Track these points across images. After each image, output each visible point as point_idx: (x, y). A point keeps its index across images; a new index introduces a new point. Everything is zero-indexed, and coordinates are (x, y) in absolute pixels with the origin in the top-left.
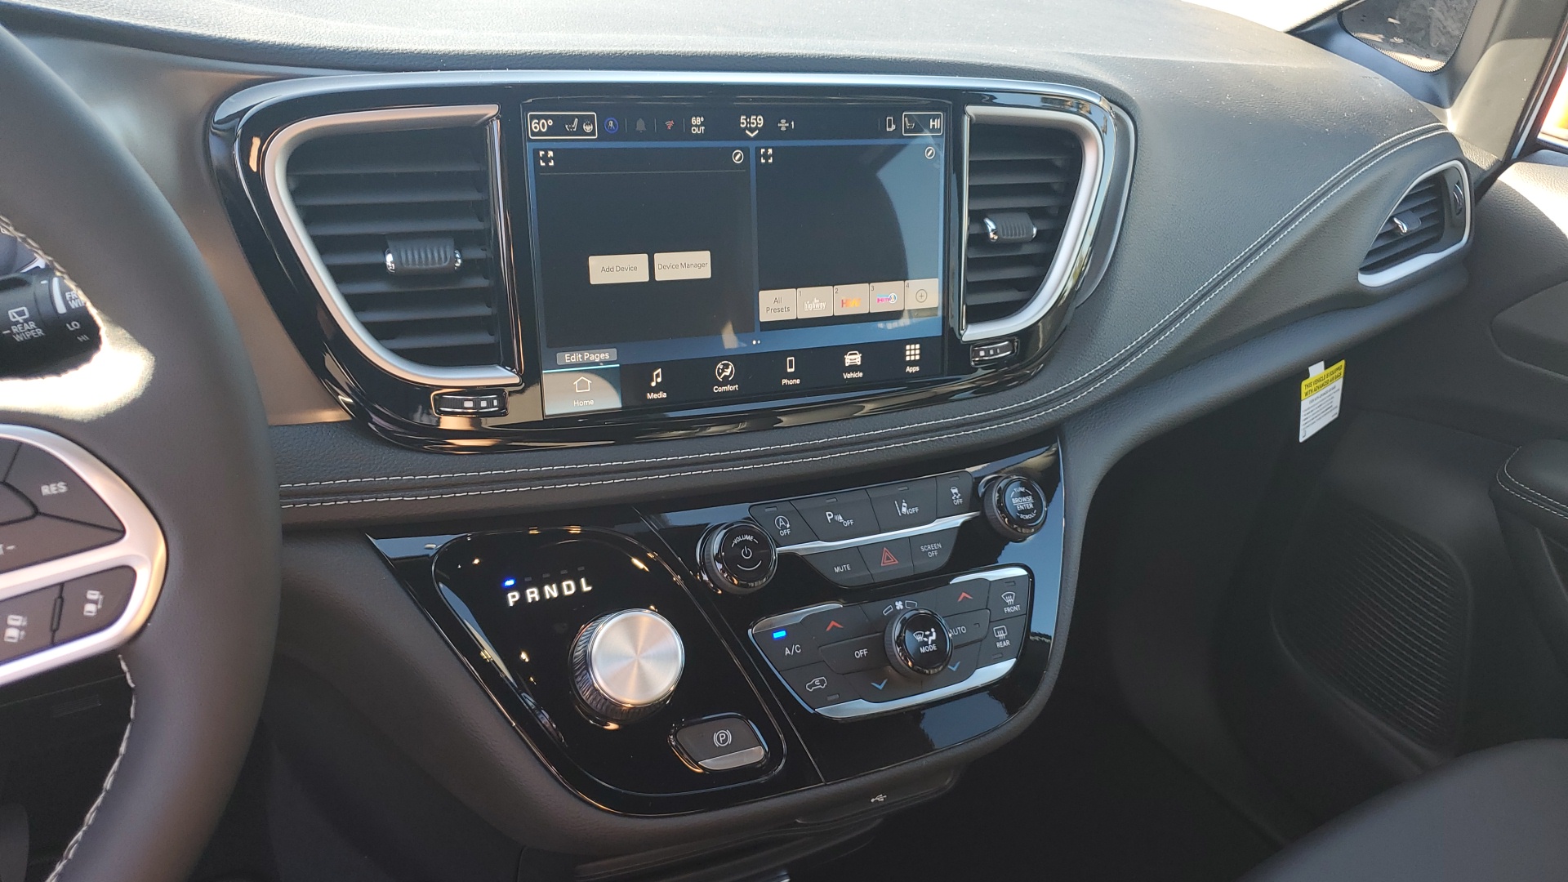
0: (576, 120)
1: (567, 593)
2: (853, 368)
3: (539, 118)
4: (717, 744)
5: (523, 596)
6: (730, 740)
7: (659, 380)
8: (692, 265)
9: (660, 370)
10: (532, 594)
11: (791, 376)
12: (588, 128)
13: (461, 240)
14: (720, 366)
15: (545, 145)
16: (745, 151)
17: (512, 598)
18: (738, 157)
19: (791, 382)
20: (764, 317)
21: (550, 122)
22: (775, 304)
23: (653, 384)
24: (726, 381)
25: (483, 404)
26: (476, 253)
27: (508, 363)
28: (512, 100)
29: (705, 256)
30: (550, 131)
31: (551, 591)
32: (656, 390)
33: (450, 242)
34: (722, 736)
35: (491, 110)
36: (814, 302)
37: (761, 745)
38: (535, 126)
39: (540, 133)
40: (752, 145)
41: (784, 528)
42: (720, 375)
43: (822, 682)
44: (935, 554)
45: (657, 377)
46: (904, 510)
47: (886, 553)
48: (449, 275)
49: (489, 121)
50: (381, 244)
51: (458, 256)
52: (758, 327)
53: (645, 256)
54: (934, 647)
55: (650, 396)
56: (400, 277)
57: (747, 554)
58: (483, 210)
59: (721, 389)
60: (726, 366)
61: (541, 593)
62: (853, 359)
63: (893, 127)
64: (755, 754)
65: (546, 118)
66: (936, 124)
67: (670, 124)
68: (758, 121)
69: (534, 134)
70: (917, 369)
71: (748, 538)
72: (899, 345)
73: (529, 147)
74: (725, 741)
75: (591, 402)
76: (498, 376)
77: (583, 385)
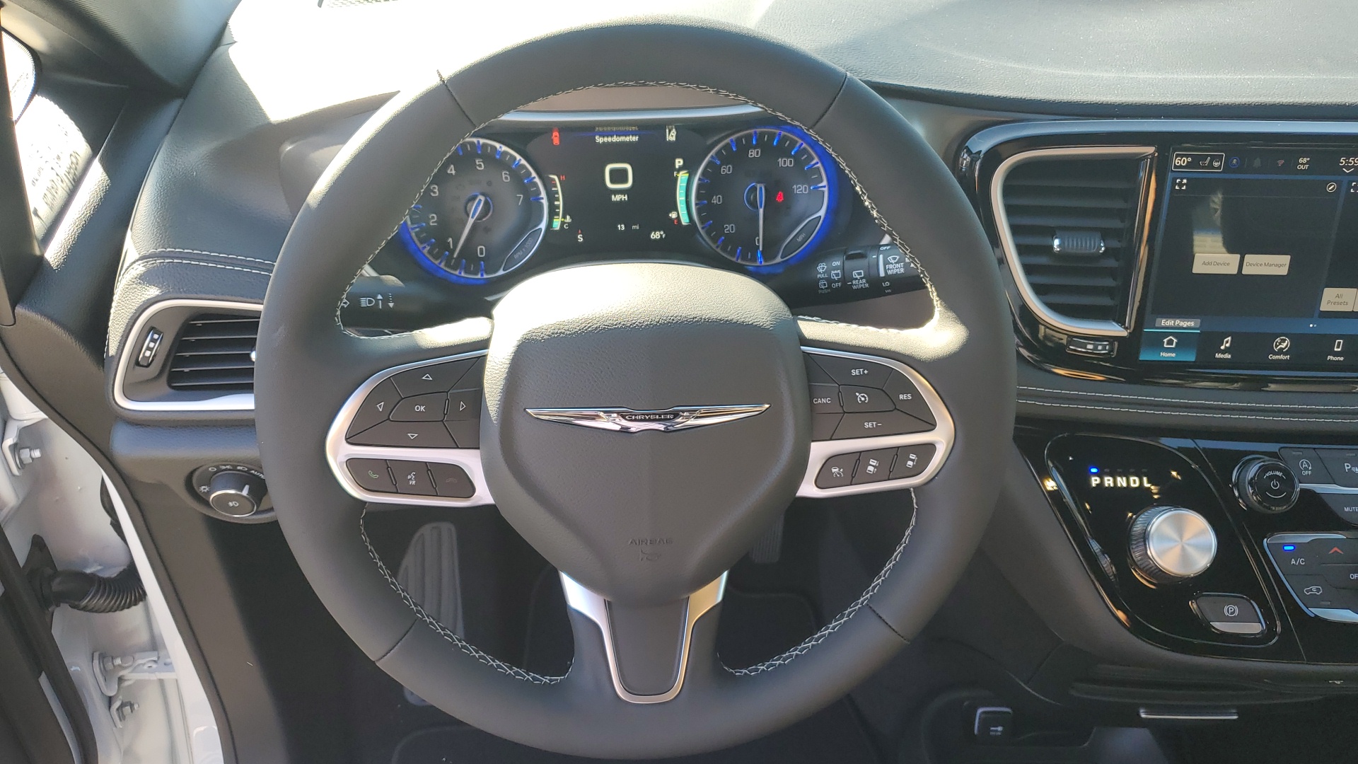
0: (1209, 158)
1: (1132, 485)
3: (1182, 156)
4: (1226, 614)
5: (1102, 481)
6: (1236, 613)
7: (1228, 345)
8: (1275, 265)
9: (1230, 338)
10: (1109, 481)
11: (1336, 354)
12: (1216, 164)
13: (1105, 234)
14: (1278, 340)
15: (1183, 175)
16: (1340, 183)
17: (1095, 481)
18: (1331, 188)
19: (1336, 359)
20: (1324, 307)
21: (1190, 159)
22: (1336, 299)
23: (1222, 347)
24: (1281, 351)
25: (1100, 348)
26: (1115, 244)
27: (1121, 322)
28: (1167, 143)
29: (1286, 259)
30: (1189, 165)
31: (1122, 482)
32: (1223, 352)
33: (1098, 235)
34: (1231, 609)
35: (1149, 150)
37: (1260, 622)
38: (1178, 162)
39: (1181, 167)
40: (1347, 179)
41: (1306, 468)
42: (1276, 347)
43: (1318, 590)
45: (1227, 343)
48: (1094, 258)
49: (1145, 155)
50: (1052, 233)
51: (1102, 245)
52: (1317, 314)
53: (1238, 256)
55: (1218, 356)
56: (1061, 256)
57: (1276, 486)
59: (1275, 357)
60: (1283, 341)
61: (1115, 482)
64: (1255, 628)
65: (1187, 156)
67: (1281, 161)
69: (1175, 166)
71: (1278, 473)
73: (1170, 175)
74: (1232, 613)
75: (1174, 355)
76: (1113, 329)
77: (1170, 342)
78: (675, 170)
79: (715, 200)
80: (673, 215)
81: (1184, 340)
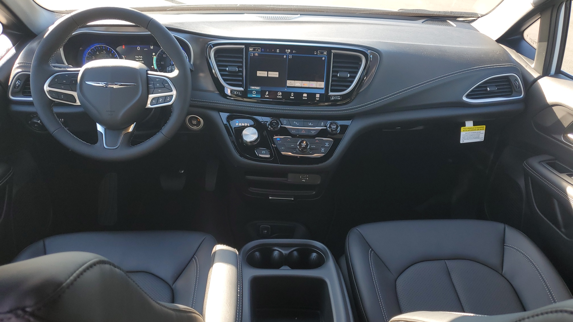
0: (257, 49)
1: (245, 125)
2: (305, 97)
3: (251, 48)
4: (262, 152)
5: (239, 124)
8: (275, 74)
11: (292, 97)
12: (259, 50)
13: (239, 67)
14: (279, 93)
15: (252, 53)
16: (286, 56)
18: (285, 57)
19: (292, 98)
20: (288, 85)
22: (290, 83)
23: (266, 94)
24: (279, 96)
25: (238, 93)
26: (240, 69)
27: (243, 88)
28: (247, 45)
29: (278, 73)
30: (253, 50)
32: (267, 95)
33: (236, 67)
34: (264, 152)
35: (243, 46)
36: (298, 83)
37: (270, 155)
39: (251, 51)
40: (288, 55)
41: (285, 123)
43: (284, 148)
44: (313, 133)
45: (267, 93)
46: (310, 124)
47: (303, 130)
48: (235, 72)
49: (244, 48)
50: (227, 66)
51: (237, 69)
52: (286, 87)
53: (267, 72)
54: (305, 146)
56: (229, 71)
57: (274, 124)
58: (242, 62)
59: (279, 97)
60: (280, 93)
61: (242, 124)
62: (305, 95)
63: (316, 53)
64: (268, 156)
66: (325, 53)
67: (273, 50)
68: (289, 51)
70: (319, 99)
71: (275, 121)
72: (315, 94)
73: (249, 53)
75: (255, 96)
76: (242, 89)
77: (254, 92)
78: (153, 56)
79: (162, 63)
80: (153, 67)
81: (257, 92)
